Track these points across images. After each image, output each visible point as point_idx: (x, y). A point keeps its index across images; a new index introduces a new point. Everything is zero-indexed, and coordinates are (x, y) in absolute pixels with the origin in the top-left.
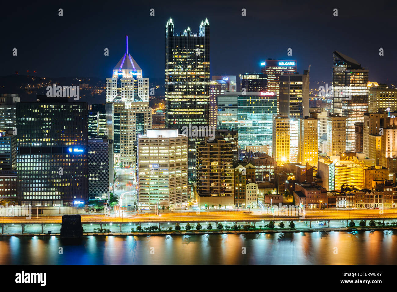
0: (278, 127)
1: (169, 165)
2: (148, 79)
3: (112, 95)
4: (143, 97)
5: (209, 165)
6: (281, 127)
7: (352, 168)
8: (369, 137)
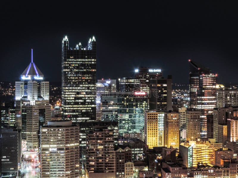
0: (149, 119)
1: (65, 149)
2: (48, 82)
3: (20, 95)
4: (44, 96)
5: (96, 148)
6: (151, 119)
7: (206, 150)
8: (217, 126)
